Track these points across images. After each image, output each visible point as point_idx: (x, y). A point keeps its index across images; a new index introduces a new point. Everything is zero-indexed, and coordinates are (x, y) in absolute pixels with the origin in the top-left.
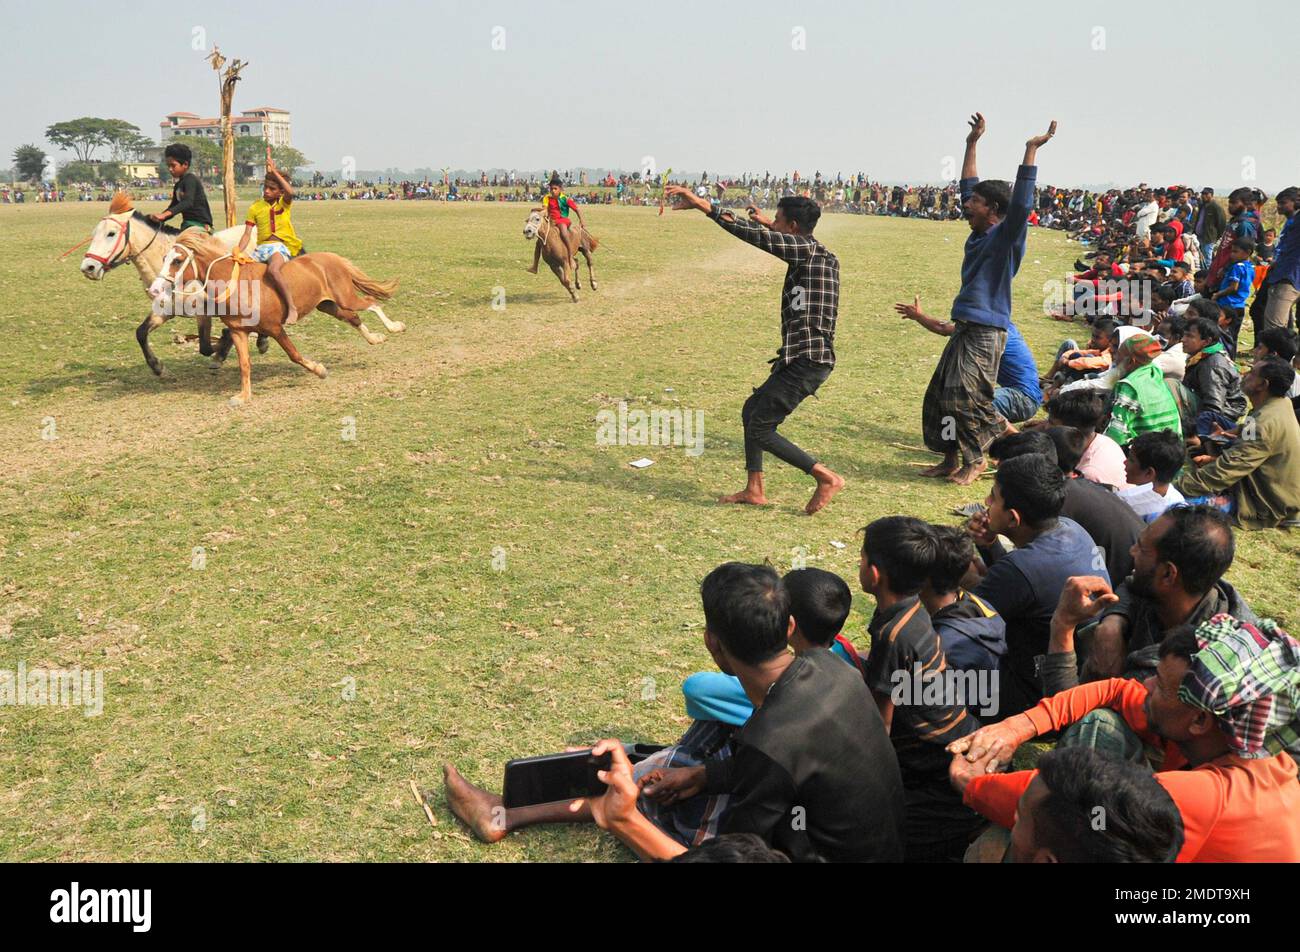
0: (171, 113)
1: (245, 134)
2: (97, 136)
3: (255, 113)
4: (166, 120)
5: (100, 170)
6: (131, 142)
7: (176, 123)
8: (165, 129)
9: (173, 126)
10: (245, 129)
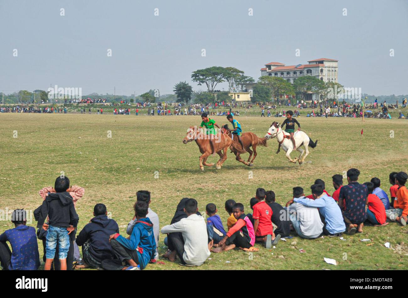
0: (268, 63)
1: (309, 74)
2: (219, 77)
3: (316, 62)
4: (265, 67)
5: (218, 96)
6: (241, 80)
7: (270, 69)
8: (263, 72)
9: (268, 71)
10: (309, 71)
